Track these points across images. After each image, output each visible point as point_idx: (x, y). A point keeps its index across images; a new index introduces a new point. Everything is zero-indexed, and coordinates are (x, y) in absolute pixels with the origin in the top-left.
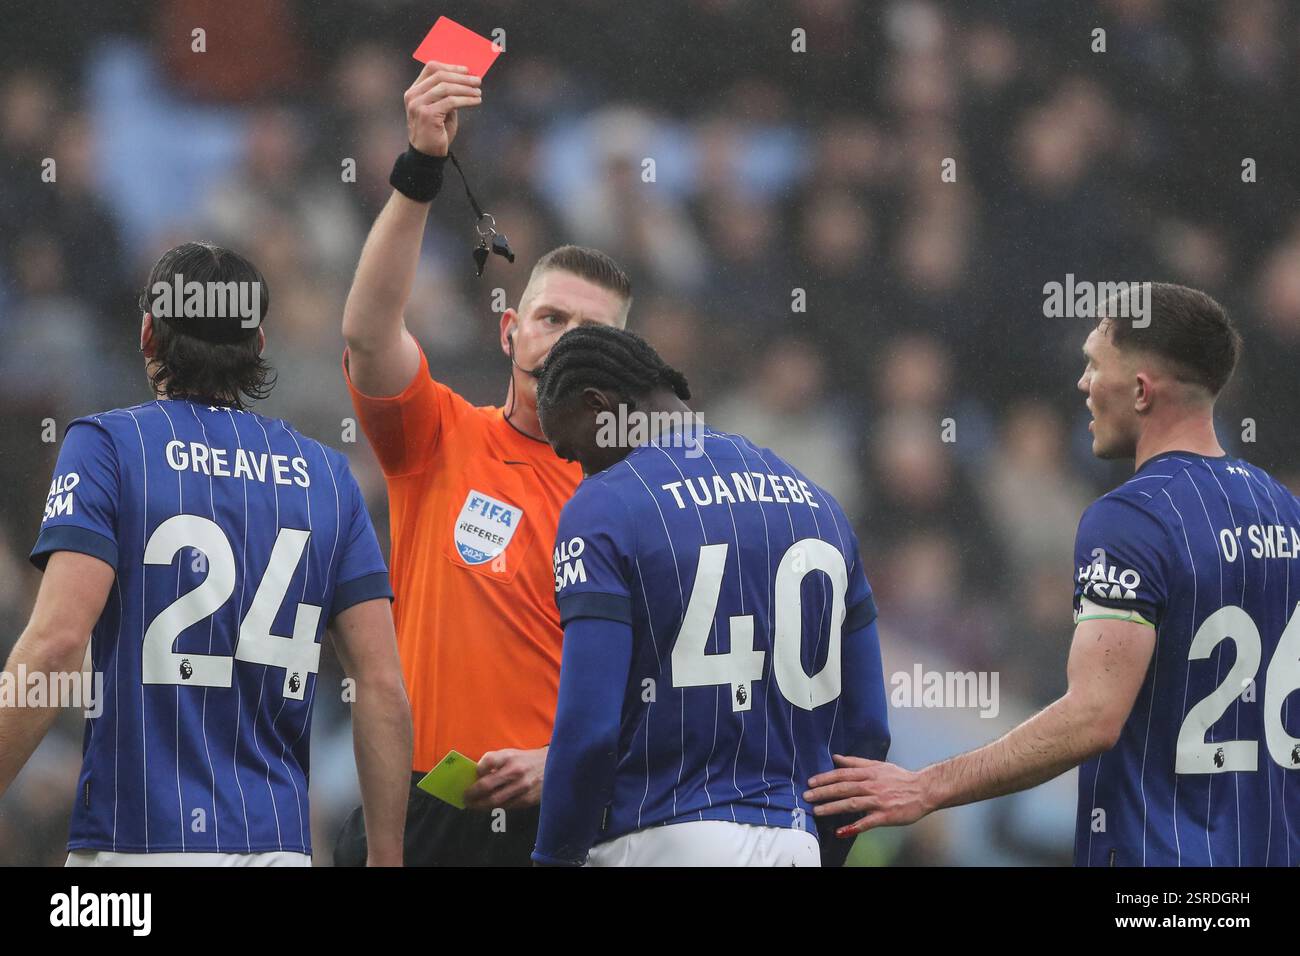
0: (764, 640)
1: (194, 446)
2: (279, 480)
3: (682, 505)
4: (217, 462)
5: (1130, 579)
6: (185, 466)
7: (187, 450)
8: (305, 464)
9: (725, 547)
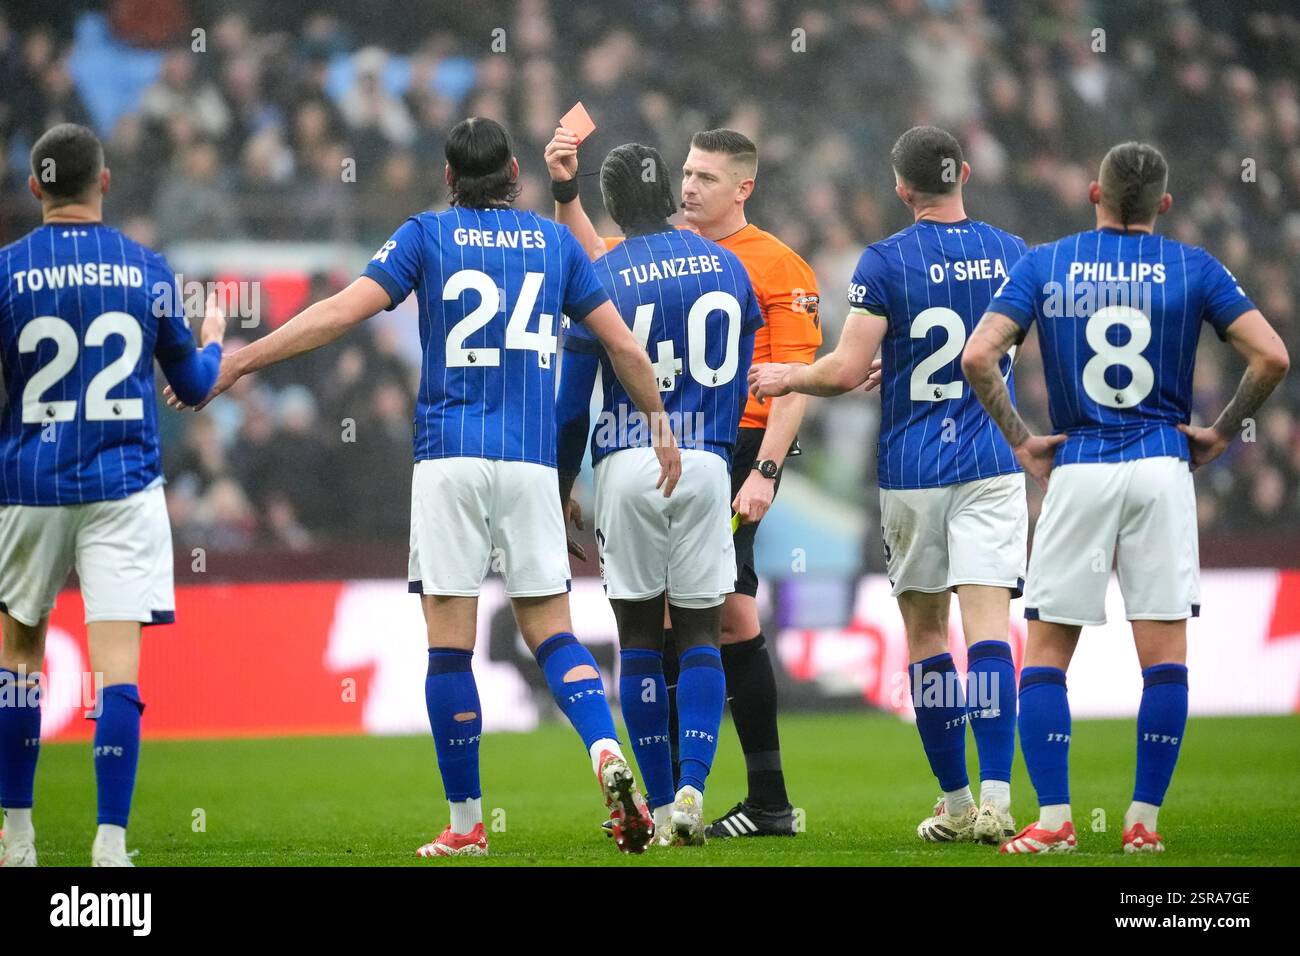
0: (681, 351)
1: (471, 231)
2: (525, 245)
3: (628, 283)
4: (486, 239)
5: (861, 292)
6: (465, 242)
7: (467, 233)
8: (542, 235)
9: (653, 305)
